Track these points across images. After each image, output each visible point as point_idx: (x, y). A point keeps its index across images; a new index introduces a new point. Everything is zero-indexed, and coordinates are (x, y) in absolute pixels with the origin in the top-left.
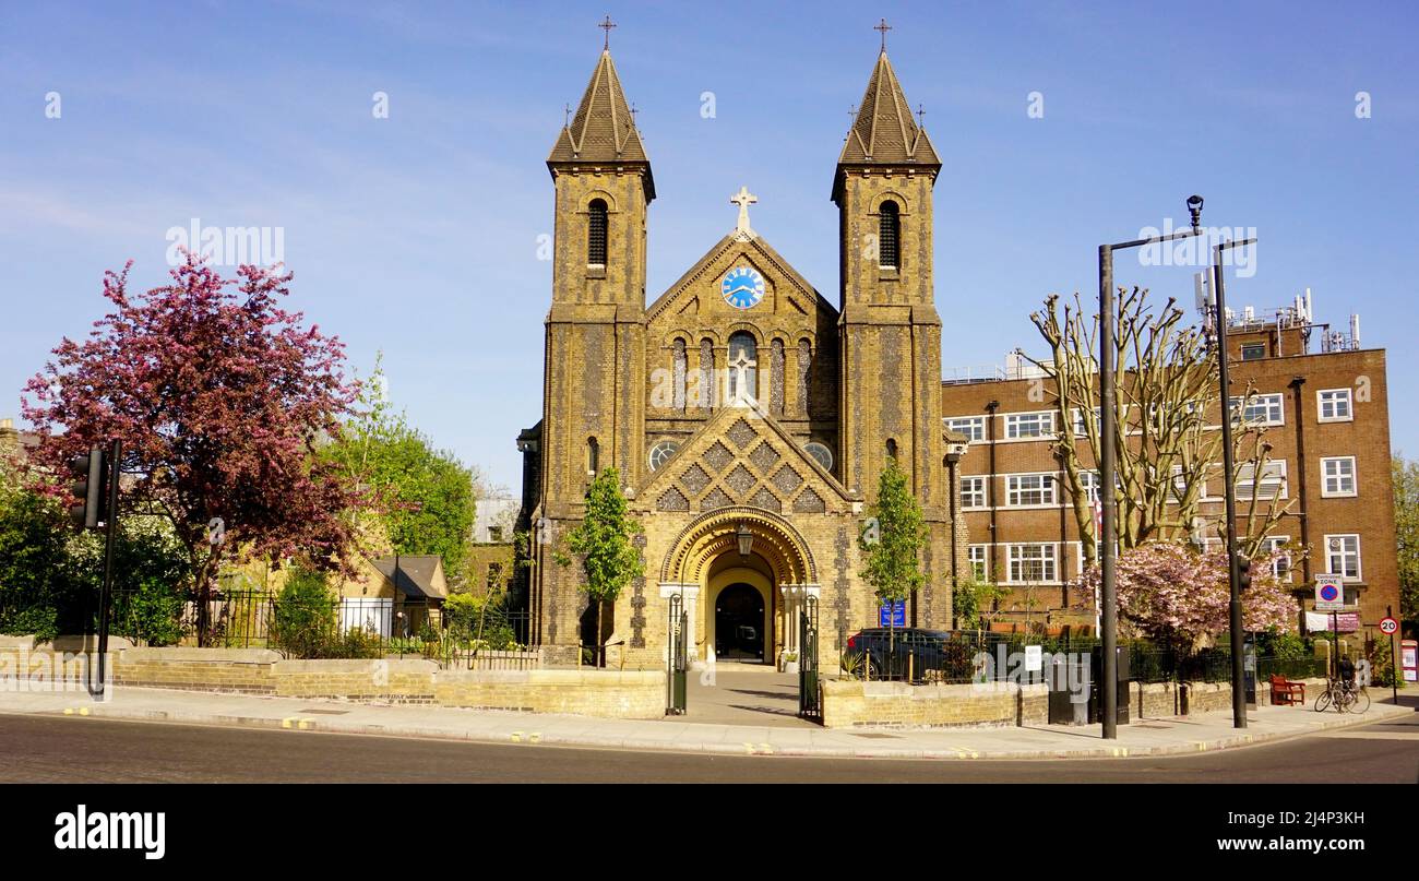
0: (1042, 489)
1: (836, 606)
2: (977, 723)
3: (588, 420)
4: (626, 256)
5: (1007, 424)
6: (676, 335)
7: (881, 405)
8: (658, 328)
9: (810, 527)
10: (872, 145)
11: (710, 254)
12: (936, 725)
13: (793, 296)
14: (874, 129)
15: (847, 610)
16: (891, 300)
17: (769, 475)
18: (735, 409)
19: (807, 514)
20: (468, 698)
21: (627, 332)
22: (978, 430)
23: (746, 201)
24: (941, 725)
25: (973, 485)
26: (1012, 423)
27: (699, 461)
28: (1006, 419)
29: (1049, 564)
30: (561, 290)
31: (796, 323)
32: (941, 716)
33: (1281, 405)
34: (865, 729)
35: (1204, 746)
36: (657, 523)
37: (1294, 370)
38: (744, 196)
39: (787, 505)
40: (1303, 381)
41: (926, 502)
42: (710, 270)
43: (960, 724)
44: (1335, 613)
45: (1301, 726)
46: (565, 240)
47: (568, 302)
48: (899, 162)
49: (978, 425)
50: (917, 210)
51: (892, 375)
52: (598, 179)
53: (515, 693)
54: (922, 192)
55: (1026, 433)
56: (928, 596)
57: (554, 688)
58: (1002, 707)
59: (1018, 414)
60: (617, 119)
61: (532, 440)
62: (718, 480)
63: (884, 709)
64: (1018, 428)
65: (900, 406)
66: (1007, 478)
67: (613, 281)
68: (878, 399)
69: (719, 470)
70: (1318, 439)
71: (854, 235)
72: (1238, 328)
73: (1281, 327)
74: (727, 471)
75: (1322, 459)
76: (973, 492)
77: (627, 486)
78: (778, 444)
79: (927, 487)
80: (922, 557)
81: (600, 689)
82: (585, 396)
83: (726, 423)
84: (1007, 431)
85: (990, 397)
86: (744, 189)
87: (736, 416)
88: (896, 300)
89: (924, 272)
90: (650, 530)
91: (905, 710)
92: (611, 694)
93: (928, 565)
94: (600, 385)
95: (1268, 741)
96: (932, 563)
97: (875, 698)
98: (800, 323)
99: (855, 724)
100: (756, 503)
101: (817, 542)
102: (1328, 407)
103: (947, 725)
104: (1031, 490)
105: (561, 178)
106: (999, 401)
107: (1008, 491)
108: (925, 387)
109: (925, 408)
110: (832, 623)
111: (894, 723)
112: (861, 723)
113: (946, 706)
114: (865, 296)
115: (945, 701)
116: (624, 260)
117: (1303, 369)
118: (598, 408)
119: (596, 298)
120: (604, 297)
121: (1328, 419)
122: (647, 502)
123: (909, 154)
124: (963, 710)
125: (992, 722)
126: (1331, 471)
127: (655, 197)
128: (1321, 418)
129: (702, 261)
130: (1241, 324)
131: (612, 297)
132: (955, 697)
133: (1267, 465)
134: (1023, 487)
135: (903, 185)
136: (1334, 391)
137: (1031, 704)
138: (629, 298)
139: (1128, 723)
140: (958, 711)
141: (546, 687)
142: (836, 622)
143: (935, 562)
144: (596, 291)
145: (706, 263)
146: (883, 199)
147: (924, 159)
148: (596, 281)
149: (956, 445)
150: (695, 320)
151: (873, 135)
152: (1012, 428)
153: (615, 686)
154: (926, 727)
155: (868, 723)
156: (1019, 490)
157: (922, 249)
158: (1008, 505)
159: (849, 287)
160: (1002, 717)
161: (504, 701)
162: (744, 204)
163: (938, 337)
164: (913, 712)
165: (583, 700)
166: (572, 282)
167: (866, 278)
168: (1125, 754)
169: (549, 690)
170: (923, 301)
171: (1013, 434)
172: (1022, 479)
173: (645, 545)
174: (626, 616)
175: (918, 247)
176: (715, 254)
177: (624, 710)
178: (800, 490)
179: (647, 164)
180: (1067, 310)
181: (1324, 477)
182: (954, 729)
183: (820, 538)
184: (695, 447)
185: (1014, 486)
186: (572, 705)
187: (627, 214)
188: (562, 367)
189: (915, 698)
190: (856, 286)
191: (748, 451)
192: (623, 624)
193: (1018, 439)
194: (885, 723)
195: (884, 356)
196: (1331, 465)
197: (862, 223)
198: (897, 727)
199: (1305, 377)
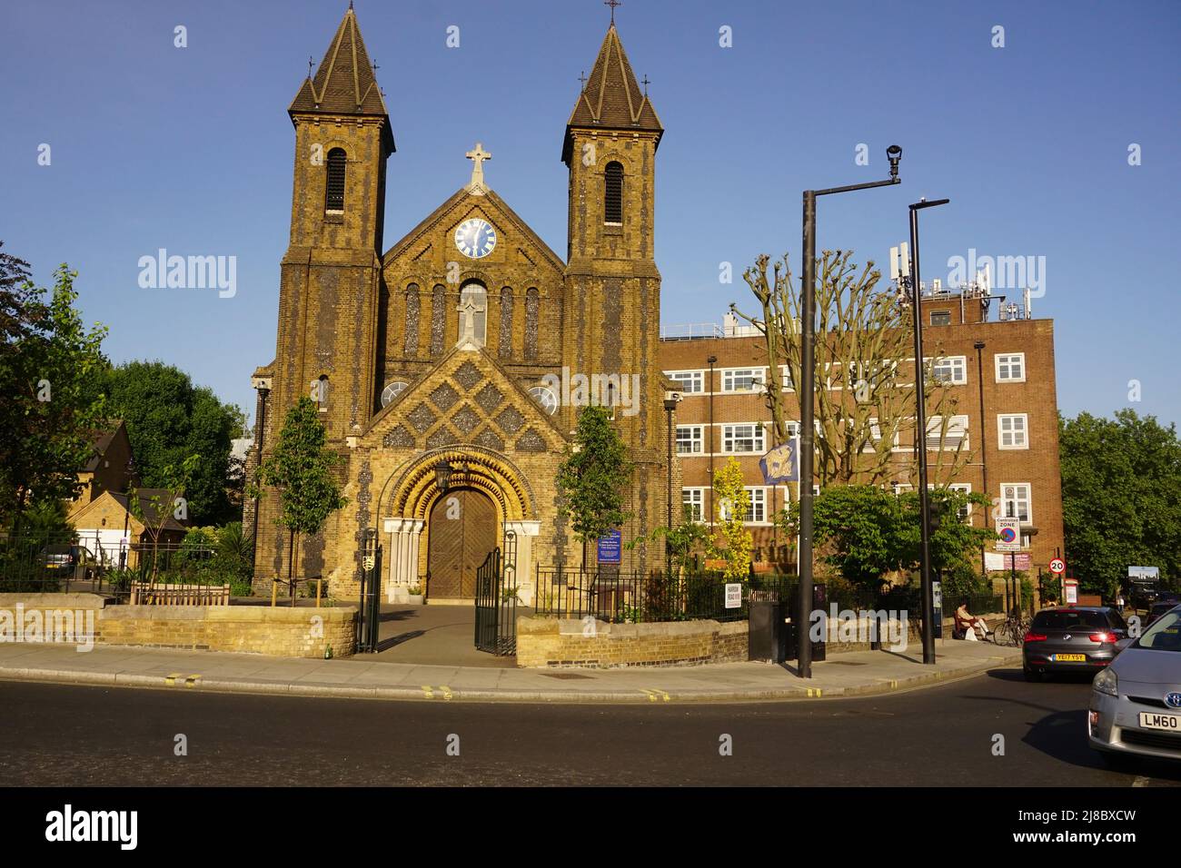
0: (754, 438)
1: (554, 542)
2: (675, 662)
3: (320, 359)
4: (363, 204)
5: (724, 378)
6: (410, 280)
7: (602, 352)
8: (394, 274)
9: (531, 466)
10: (599, 110)
11: (445, 205)
12: (633, 664)
13: (524, 247)
14: (601, 95)
15: (565, 547)
16: (614, 255)
17: (494, 415)
18: (464, 351)
19: (528, 454)
20: (138, 635)
21: (362, 276)
22: (698, 383)
23: (480, 157)
24: (638, 664)
25: (692, 433)
26: (729, 377)
27: (426, 400)
28: (723, 374)
29: (760, 506)
30: (298, 232)
31: (525, 273)
32: (638, 653)
33: (964, 366)
34: (559, 668)
35: (896, 683)
36: (383, 459)
37: (977, 335)
38: (479, 154)
39: (510, 444)
40: (983, 346)
41: (643, 444)
42: (445, 220)
43: (658, 663)
44: (1013, 554)
45: (984, 661)
46: (304, 186)
47: (305, 245)
48: (624, 126)
49: (697, 379)
50: (640, 172)
51: (614, 324)
52: (339, 129)
53: (190, 630)
54: (645, 155)
55: (741, 387)
56: (643, 534)
57: (231, 625)
58: (700, 645)
59: (733, 370)
60: (359, 74)
61: (267, 376)
62: (444, 420)
63: (581, 647)
64: (733, 381)
65: (621, 354)
66: (723, 426)
67: (350, 227)
68: (600, 346)
69: (444, 410)
70: (995, 397)
71: (581, 192)
72: (928, 297)
73: (964, 298)
74: (453, 410)
75: (999, 415)
76: (692, 440)
77: (356, 423)
78: (504, 386)
79: (644, 430)
80: (638, 496)
81: (282, 626)
82: (319, 336)
83: (453, 365)
84: (723, 384)
85: (710, 352)
86: (479, 146)
87: (463, 358)
88: (619, 254)
89: (646, 229)
90: (375, 465)
91: (602, 649)
92: (293, 631)
93: (643, 504)
94: (334, 325)
95: (955, 677)
96: (647, 502)
97: (571, 636)
98: (529, 273)
99: (549, 663)
100: (481, 442)
101: (538, 480)
102: (1004, 369)
103: (644, 663)
104: (744, 438)
105: (302, 126)
106: (717, 357)
107: (724, 439)
108: (644, 337)
109: (644, 355)
110: (550, 559)
111: (589, 662)
112: (557, 663)
113: (643, 644)
114: (590, 250)
115: (643, 639)
116: (361, 207)
117: (985, 334)
118: (331, 348)
119: (332, 243)
120: (341, 240)
121: (1005, 380)
122: (375, 439)
123: (634, 120)
124: (661, 648)
125: (690, 660)
126: (1007, 427)
127: (395, 151)
128: (998, 379)
129: (438, 211)
130: (930, 294)
131: (348, 241)
132: (654, 635)
133: (953, 420)
134: (737, 436)
135: (628, 146)
136: (1010, 356)
137: (730, 641)
138: (364, 244)
139: (824, 659)
140: (656, 649)
141: (223, 623)
142: (554, 557)
143: (650, 502)
144: (333, 235)
145: (441, 213)
146: (608, 160)
147: (648, 124)
148: (333, 226)
149: (674, 392)
150: (428, 268)
151: (601, 100)
152: (728, 381)
153: (300, 622)
154: (623, 666)
155: (563, 663)
156: (733, 438)
157: (644, 208)
158: (723, 452)
159: (575, 241)
160: (701, 655)
161: (177, 638)
162: (478, 160)
163: (657, 291)
164: (610, 651)
165: (263, 637)
166: (309, 226)
167: (591, 232)
168: (819, 693)
169: (225, 627)
170: (644, 256)
171: (728, 387)
172: (737, 428)
173: (371, 481)
174: (349, 550)
175: (640, 206)
176: (450, 206)
177: (307, 648)
178: (523, 431)
179: (386, 117)
180: (777, 270)
181: (1001, 431)
182: (650, 668)
183: (541, 477)
184: (423, 387)
185: (729, 435)
186: (251, 642)
187: (365, 164)
188: (296, 307)
189: (613, 636)
190: (582, 241)
191: (474, 392)
192: (347, 557)
193: (733, 391)
194: (581, 662)
195: (606, 307)
196: (1006, 421)
197: (589, 182)
198: (593, 667)
199: (985, 342)
